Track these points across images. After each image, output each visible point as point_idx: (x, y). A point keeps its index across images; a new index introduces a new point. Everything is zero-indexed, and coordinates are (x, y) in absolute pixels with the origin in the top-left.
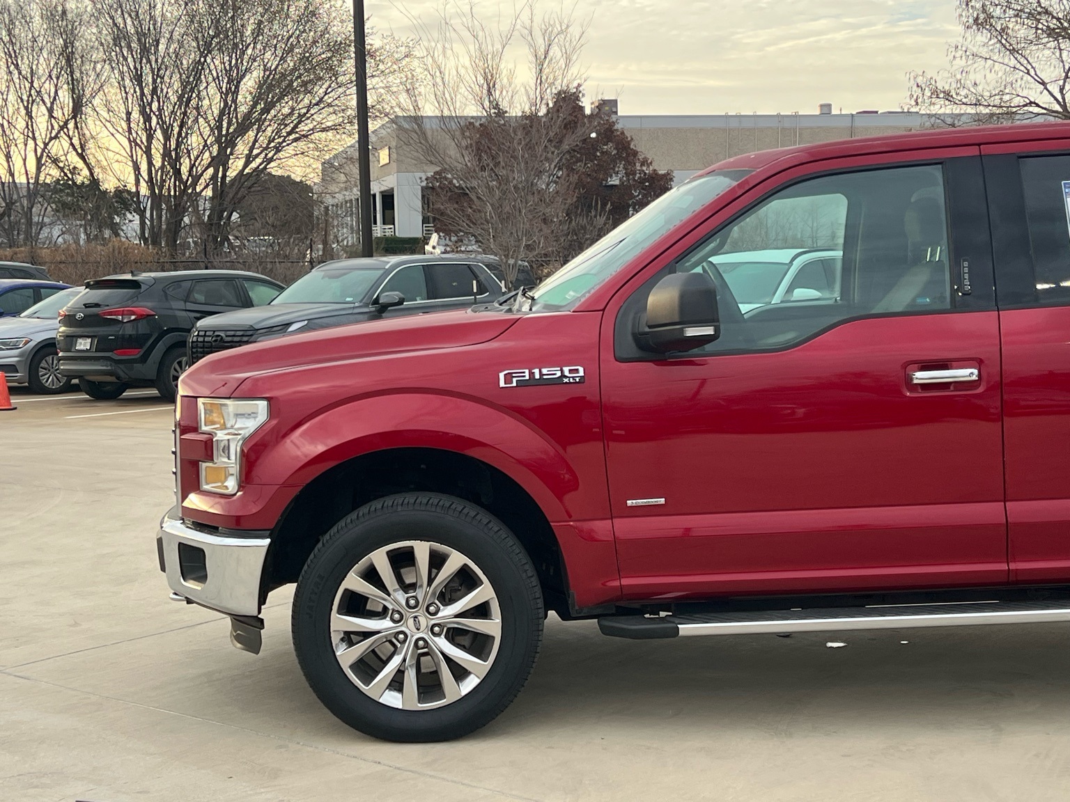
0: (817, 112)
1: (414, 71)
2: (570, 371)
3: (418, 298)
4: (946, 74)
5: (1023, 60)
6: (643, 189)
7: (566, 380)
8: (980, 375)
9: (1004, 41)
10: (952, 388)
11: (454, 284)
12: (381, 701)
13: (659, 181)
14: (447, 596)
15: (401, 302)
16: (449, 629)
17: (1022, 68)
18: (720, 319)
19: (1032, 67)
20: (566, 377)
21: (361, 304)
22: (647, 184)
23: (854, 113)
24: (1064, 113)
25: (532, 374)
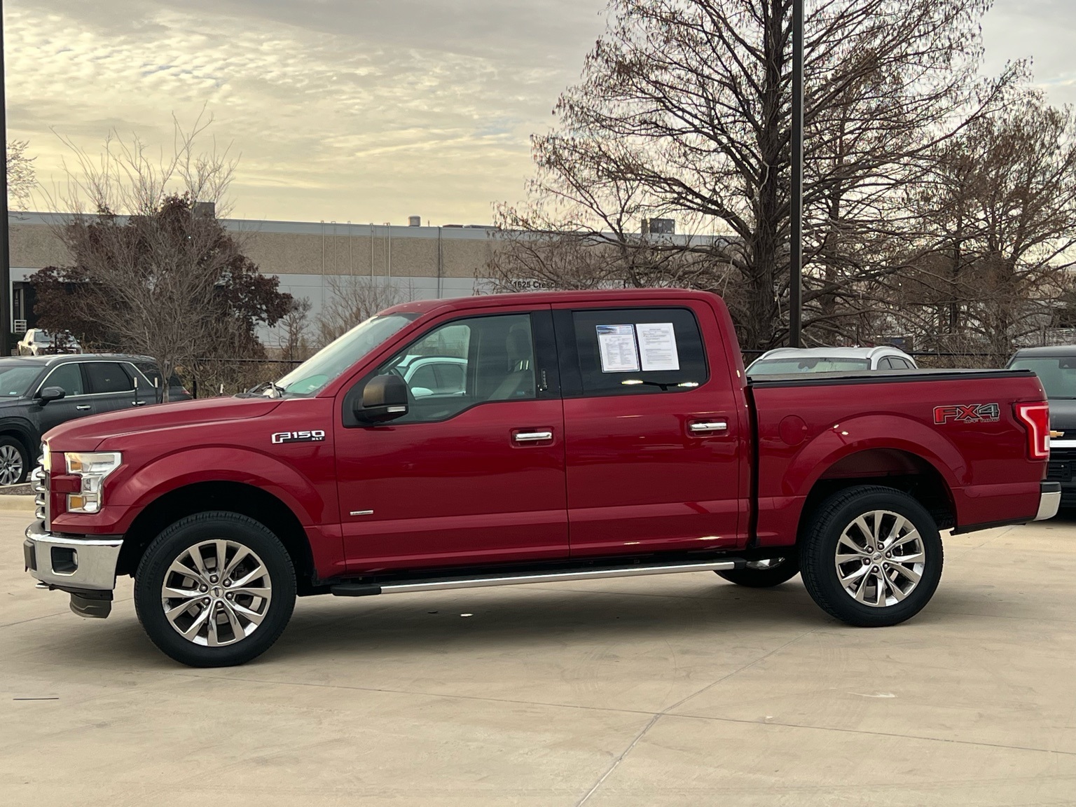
0: (407, 224)
1: (21, 172)
2: (317, 434)
3: (75, 393)
4: (524, 205)
5: (587, 195)
6: (249, 292)
7: (313, 439)
8: (552, 436)
9: (571, 178)
10: (537, 443)
11: (107, 380)
12: (193, 641)
13: (265, 285)
14: (236, 575)
15: (62, 396)
16: (237, 595)
17: (587, 203)
18: (409, 403)
19: (595, 202)
20: (314, 437)
21: (25, 398)
22: (253, 288)
23: (441, 226)
24: (621, 242)
25: (292, 435)
